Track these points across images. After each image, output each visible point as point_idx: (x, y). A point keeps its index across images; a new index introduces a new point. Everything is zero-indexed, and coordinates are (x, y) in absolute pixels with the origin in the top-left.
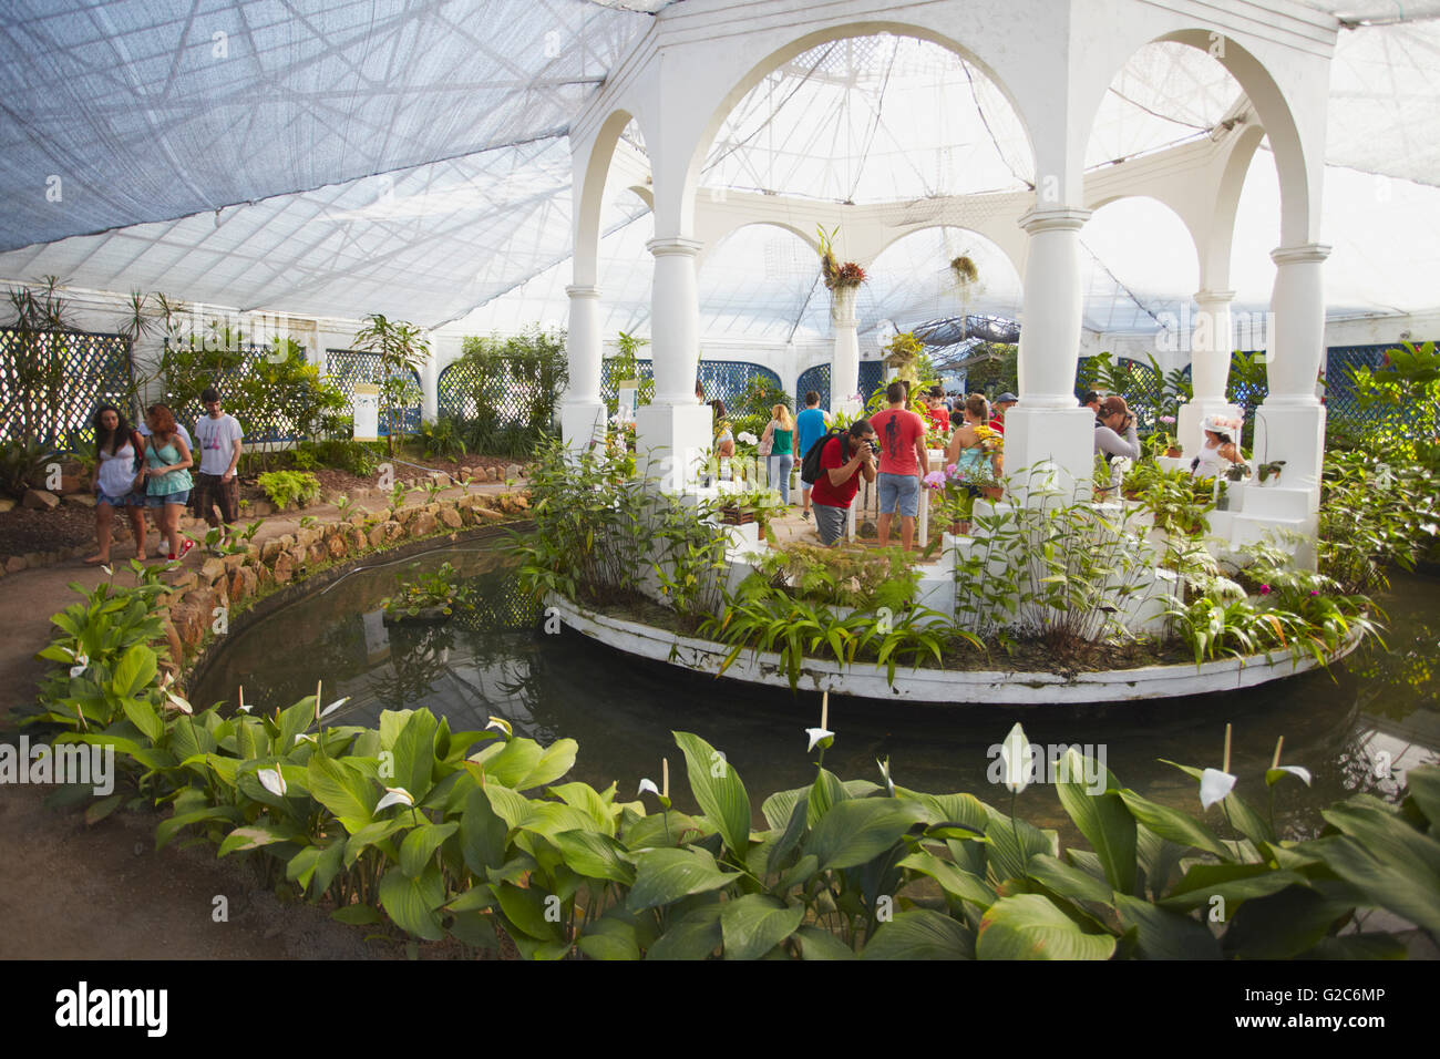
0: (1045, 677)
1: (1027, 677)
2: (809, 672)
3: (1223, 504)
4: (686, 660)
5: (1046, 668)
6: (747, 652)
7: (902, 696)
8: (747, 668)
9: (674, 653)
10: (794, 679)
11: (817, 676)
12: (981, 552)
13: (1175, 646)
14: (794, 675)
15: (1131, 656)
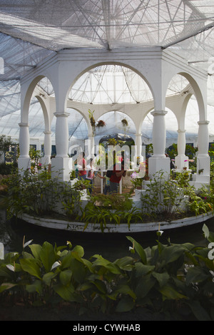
0: (164, 223)
1: (160, 223)
2: (107, 228)
3: (191, 179)
4: (71, 228)
5: (164, 220)
6: (90, 224)
7: (131, 231)
8: (90, 228)
9: (68, 226)
10: (103, 230)
11: (109, 228)
12: (148, 193)
13: (190, 212)
14: (103, 228)
15: (181, 216)
